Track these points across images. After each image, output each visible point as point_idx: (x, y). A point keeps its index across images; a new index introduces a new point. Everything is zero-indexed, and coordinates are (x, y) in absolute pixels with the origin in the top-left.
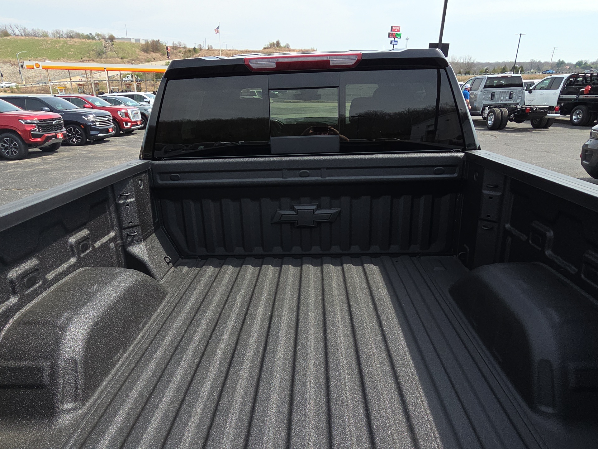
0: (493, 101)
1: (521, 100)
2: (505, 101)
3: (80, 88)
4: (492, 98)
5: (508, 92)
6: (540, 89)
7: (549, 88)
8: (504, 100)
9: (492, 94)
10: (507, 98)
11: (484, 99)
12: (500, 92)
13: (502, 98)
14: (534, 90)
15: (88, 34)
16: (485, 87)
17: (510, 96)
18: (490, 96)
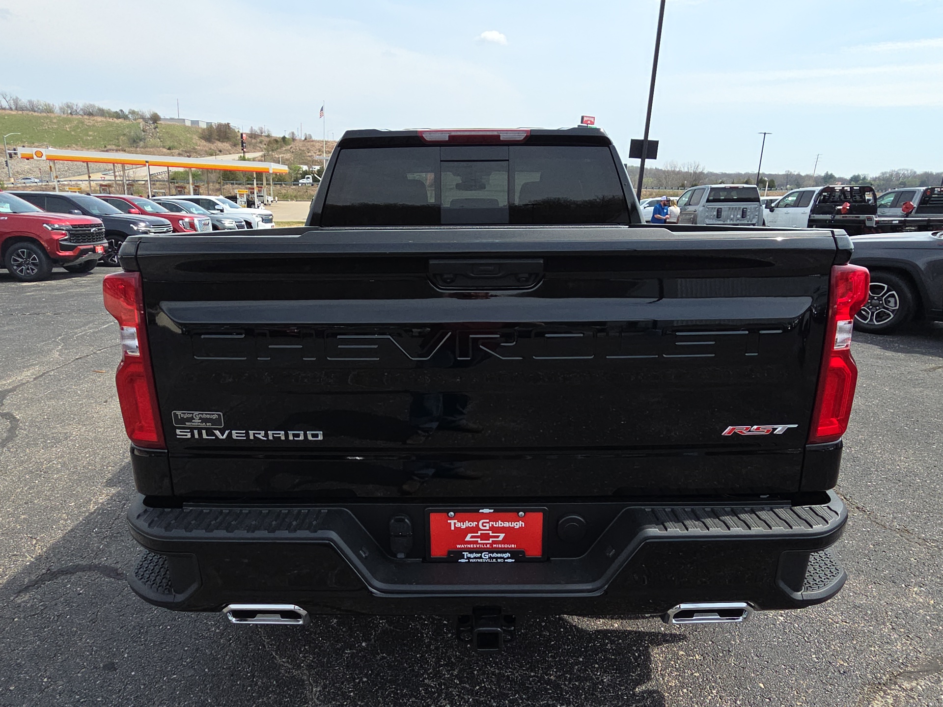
0: (720, 220)
1: (758, 220)
2: (736, 221)
3: (103, 190)
4: (718, 216)
5: (739, 208)
6: (785, 207)
7: (796, 204)
8: (735, 219)
9: (718, 210)
10: (739, 216)
11: (707, 217)
12: (730, 208)
13: (732, 216)
14: (777, 207)
15: (118, 111)
16: (708, 201)
17: (743, 214)
18: (715, 213)
